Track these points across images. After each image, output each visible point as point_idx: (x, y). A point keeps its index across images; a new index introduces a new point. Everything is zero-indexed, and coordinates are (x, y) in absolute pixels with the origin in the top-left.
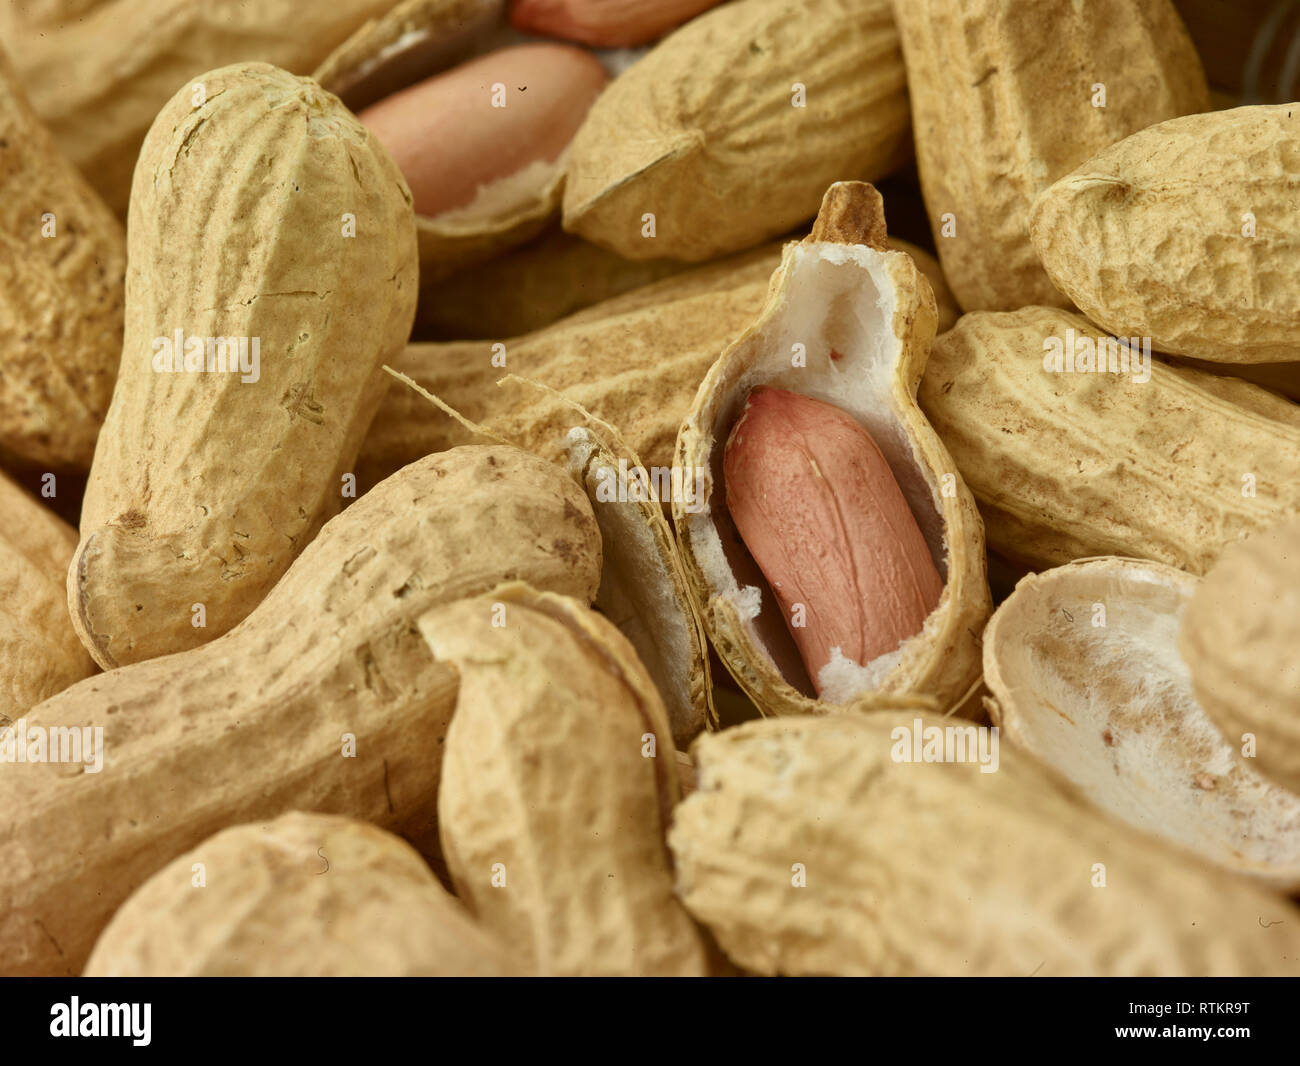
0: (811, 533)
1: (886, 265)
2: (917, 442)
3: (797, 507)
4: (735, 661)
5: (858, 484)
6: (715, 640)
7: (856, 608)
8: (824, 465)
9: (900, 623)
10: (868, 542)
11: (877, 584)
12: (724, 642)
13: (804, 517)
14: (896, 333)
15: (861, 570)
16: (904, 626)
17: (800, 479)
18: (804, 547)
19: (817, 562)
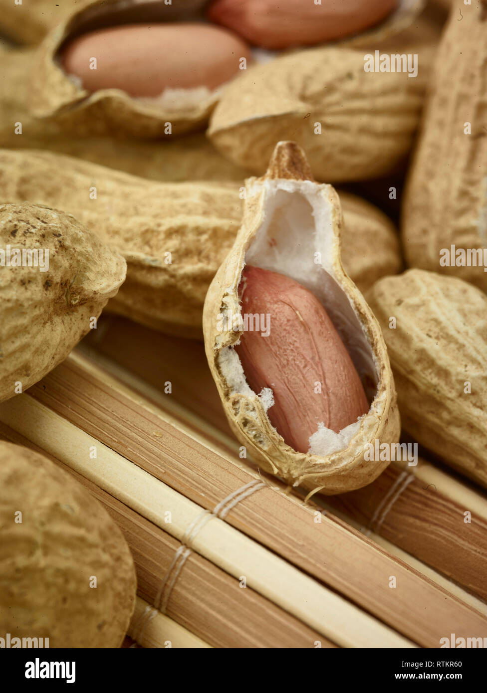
0: (298, 354)
3: (289, 339)
4: (250, 432)
10: (330, 358)
13: (293, 345)
17: (291, 322)
18: (293, 362)
19: (301, 371)
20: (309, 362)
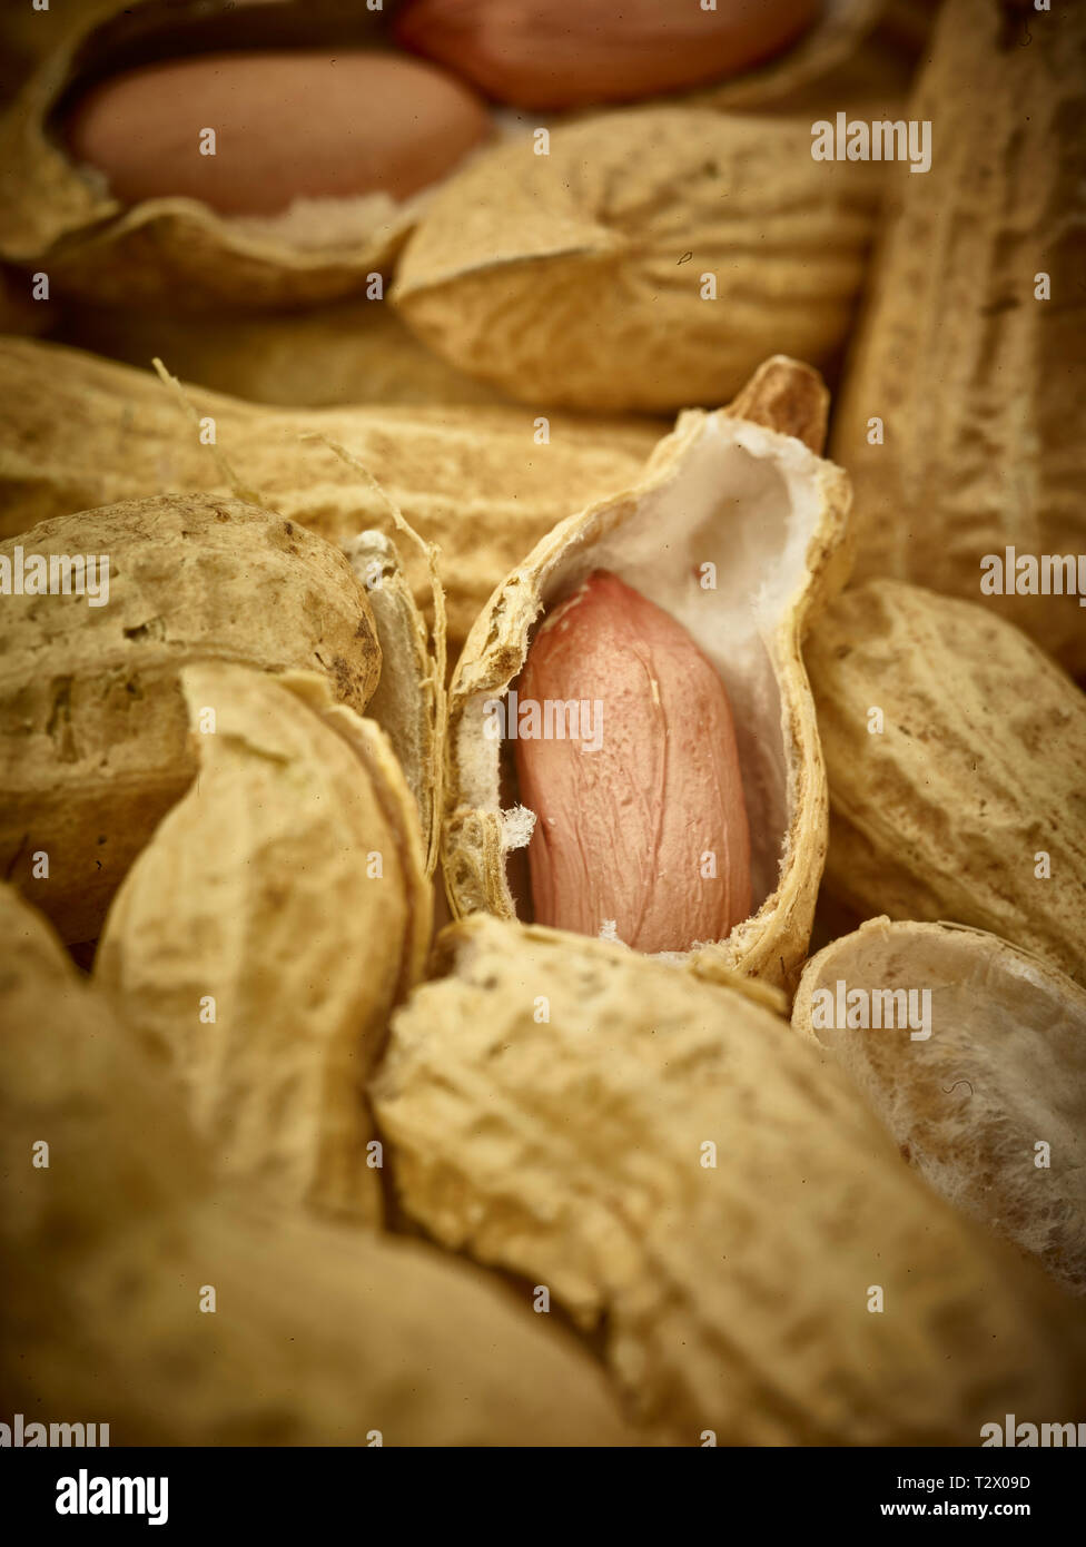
0: (621, 770)
1: (818, 478)
2: (790, 706)
3: (614, 731)
4: (464, 898)
5: (700, 731)
6: (448, 863)
7: (646, 883)
8: (667, 692)
9: (693, 922)
10: (688, 807)
11: (683, 862)
12: (459, 869)
13: (619, 747)
14: (808, 563)
15: (667, 838)
16: (697, 926)
17: (631, 698)
18: (605, 784)
19: (615, 809)
20: (637, 794)
